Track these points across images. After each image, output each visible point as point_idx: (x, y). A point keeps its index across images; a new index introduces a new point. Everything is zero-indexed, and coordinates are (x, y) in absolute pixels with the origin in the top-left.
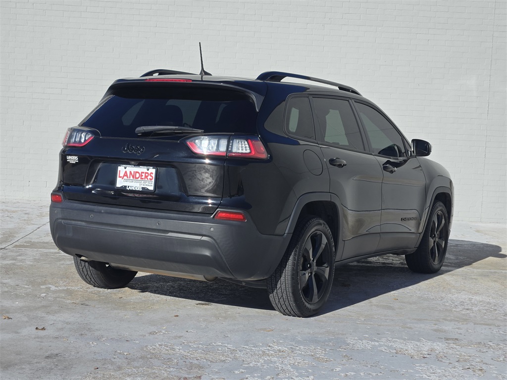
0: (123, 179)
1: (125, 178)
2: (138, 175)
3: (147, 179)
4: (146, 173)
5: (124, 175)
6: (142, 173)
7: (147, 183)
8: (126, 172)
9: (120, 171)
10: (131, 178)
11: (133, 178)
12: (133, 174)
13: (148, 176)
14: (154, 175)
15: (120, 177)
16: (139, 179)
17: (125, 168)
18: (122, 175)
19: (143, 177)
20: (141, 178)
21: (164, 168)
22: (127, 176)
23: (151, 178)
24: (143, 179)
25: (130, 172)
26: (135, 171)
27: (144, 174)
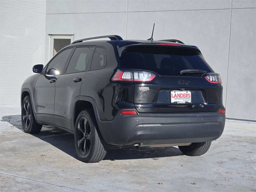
0: (174, 98)
1: (175, 97)
2: (182, 96)
3: (187, 97)
4: (186, 94)
5: (175, 96)
6: (184, 94)
7: (187, 99)
8: (175, 94)
9: (172, 94)
10: (179, 97)
11: (180, 97)
12: (179, 95)
13: (187, 95)
14: (190, 95)
15: (172, 97)
16: (183, 97)
17: (175, 92)
18: (173, 96)
19: (185, 96)
20: (184, 97)
21: (194, 91)
22: (176, 96)
23: (189, 96)
24: (185, 97)
25: (178, 94)
26: (180, 93)
27: (185, 95)
